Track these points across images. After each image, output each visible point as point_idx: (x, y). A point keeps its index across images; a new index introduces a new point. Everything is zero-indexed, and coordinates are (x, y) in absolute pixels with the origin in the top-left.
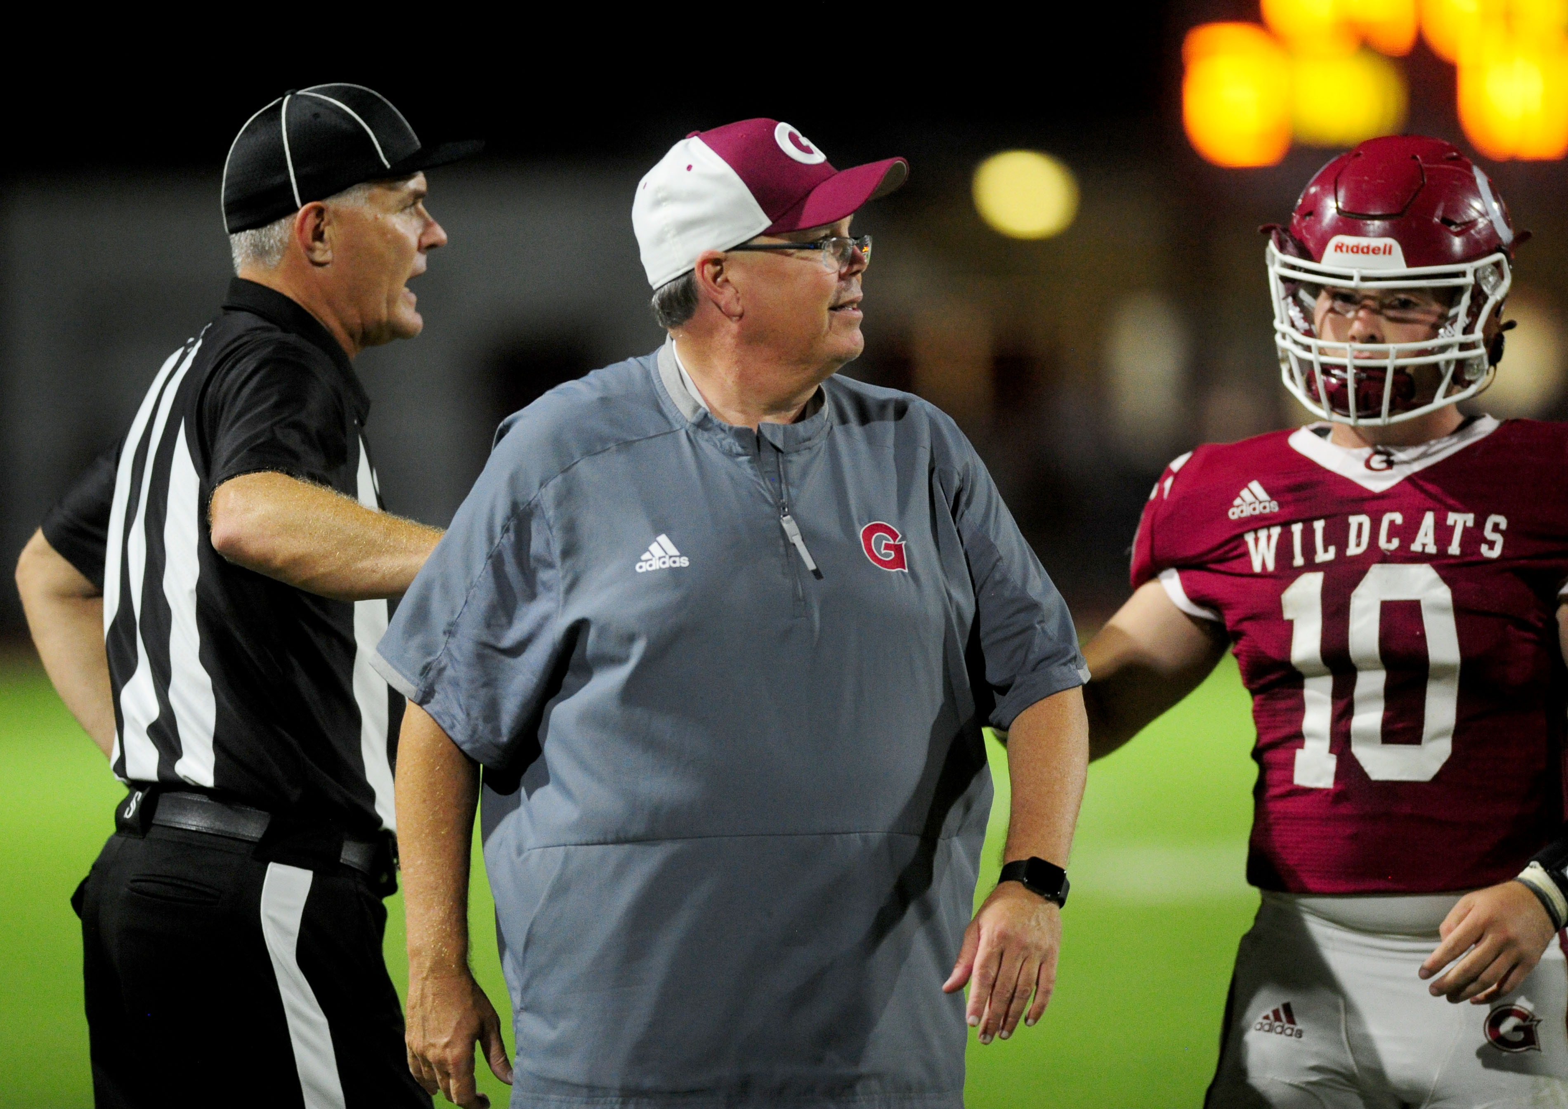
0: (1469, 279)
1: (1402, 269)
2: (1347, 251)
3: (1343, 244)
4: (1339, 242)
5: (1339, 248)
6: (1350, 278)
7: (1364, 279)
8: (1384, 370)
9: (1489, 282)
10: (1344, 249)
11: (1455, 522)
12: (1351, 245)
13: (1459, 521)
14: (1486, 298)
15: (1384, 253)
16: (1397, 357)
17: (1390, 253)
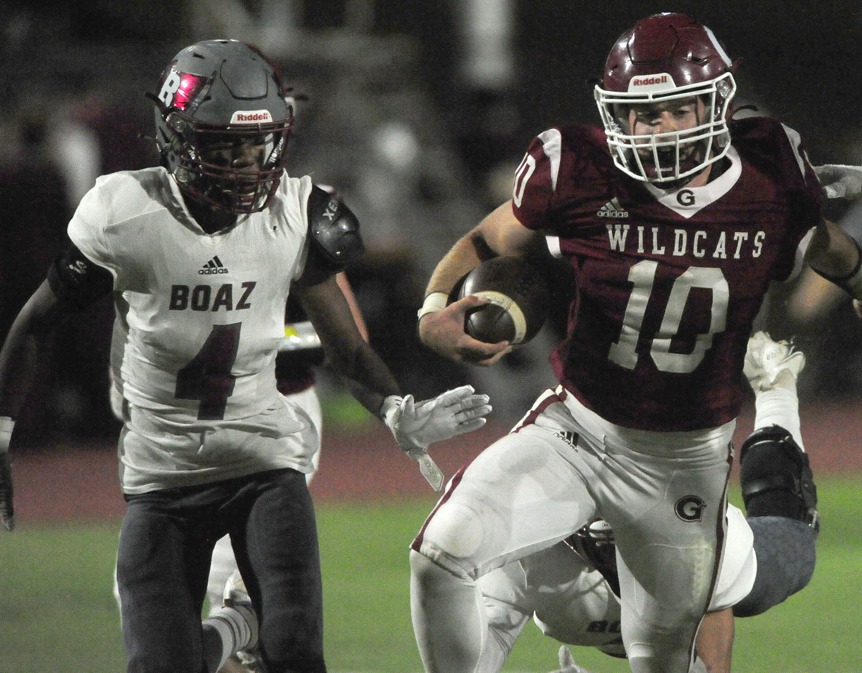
0: (714, 89)
1: (674, 88)
2: (641, 83)
3: (638, 80)
4: (636, 80)
5: (636, 83)
6: (646, 97)
7: (654, 97)
8: (673, 148)
9: (724, 90)
10: (639, 83)
11: (738, 238)
12: (643, 80)
13: (741, 236)
14: (724, 100)
15: (663, 82)
16: (680, 139)
17: (666, 81)
